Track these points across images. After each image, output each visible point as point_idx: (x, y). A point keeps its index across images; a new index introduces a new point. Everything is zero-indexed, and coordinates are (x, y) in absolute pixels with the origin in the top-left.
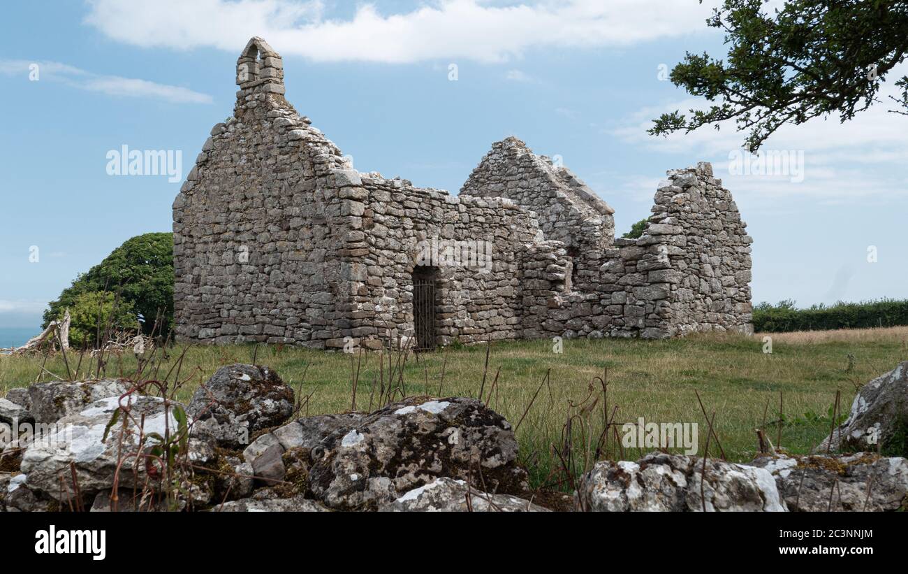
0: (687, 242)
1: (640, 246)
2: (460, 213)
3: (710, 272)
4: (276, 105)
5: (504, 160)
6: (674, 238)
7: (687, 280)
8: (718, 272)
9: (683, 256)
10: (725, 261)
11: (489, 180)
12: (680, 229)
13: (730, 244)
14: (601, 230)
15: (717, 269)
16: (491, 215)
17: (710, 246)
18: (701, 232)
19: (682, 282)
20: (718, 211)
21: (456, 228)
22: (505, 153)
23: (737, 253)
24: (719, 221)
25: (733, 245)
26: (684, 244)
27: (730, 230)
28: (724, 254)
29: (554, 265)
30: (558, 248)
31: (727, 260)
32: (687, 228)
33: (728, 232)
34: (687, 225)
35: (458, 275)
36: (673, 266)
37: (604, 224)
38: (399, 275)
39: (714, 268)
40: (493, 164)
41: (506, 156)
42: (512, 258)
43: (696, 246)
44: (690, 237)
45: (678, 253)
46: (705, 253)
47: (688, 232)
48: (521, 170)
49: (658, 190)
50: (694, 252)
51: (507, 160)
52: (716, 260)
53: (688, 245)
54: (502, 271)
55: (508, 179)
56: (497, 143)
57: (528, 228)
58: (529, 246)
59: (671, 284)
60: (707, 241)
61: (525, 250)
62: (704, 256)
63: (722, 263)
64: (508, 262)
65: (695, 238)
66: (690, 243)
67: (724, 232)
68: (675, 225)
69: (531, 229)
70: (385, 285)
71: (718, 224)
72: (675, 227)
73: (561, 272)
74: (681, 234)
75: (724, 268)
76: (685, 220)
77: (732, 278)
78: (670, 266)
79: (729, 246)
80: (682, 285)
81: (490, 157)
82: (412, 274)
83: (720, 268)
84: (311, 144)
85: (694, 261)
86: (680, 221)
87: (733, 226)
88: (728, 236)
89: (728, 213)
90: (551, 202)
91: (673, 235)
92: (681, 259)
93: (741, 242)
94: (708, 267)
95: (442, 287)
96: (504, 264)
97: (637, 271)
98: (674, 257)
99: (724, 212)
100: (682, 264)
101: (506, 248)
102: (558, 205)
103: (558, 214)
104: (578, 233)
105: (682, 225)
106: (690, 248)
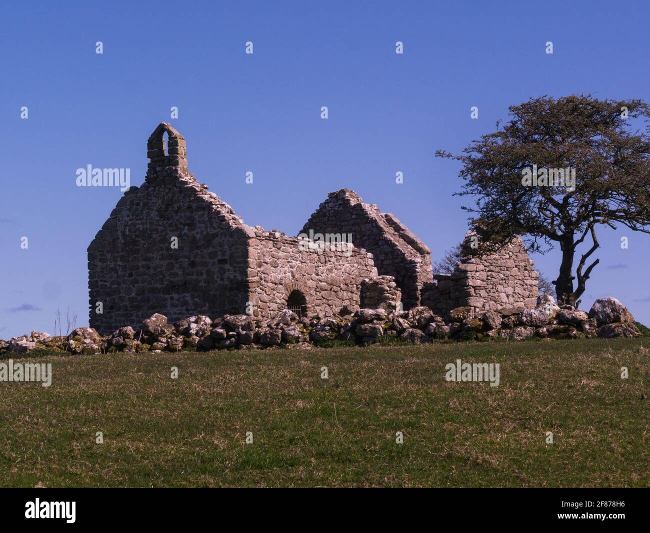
0: (488, 276)
1: (452, 280)
2: (318, 255)
3: (505, 299)
4: (183, 175)
5: (339, 208)
6: (478, 274)
7: (487, 305)
8: (511, 299)
9: (484, 287)
10: (516, 291)
11: (325, 224)
12: (482, 267)
13: (520, 278)
14: (421, 266)
15: (510, 297)
16: (339, 256)
17: (505, 279)
18: (497, 269)
19: (484, 306)
20: (511, 253)
21: (316, 267)
22: (340, 202)
23: (526, 285)
24: (512, 261)
25: (523, 279)
26: (485, 278)
27: (520, 267)
28: (515, 285)
29: (388, 295)
30: (390, 281)
31: (519, 290)
32: (487, 267)
33: (519, 269)
34: (487, 264)
35: (318, 302)
36: (477, 294)
37: (423, 262)
38: (278, 301)
39: (508, 296)
40: (329, 211)
41: (341, 204)
42: (355, 289)
43: (494, 280)
44: (490, 273)
45: (480, 285)
46: (500, 284)
47: (487, 269)
48: (354, 217)
49: (466, 238)
50: (492, 284)
51: (341, 208)
52: (510, 290)
53: (487, 279)
54: (348, 299)
55: (343, 224)
56: (333, 193)
57: (366, 266)
58: (367, 280)
59: (475, 307)
60: (502, 276)
61: (363, 283)
62: (500, 288)
63: (514, 293)
64: (352, 292)
65: (493, 273)
66: (489, 278)
67: (515, 269)
68: (478, 264)
69: (368, 267)
70: (270, 309)
71: (510, 263)
72: (478, 266)
73: (393, 299)
74: (483, 271)
75: (516, 296)
76: (486, 261)
77: (523, 304)
78: (474, 295)
79: (520, 280)
80: (483, 309)
81: (327, 205)
82: (286, 301)
83: (513, 296)
84: (214, 206)
85: (492, 291)
86: (482, 261)
87: (523, 264)
88: (519, 272)
89: (519, 254)
90: (380, 243)
91: (476, 271)
92: (482, 289)
93: (529, 276)
94: (503, 295)
95: (307, 311)
96: (350, 294)
97: (450, 298)
98: (477, 288)
99: (516, 254)
100: (483, 293)
101: (351, 282)
102: (386, 246)
103: (386, 254)
104: (402, 269)
105: (483, 264)
106: (489, 281)
